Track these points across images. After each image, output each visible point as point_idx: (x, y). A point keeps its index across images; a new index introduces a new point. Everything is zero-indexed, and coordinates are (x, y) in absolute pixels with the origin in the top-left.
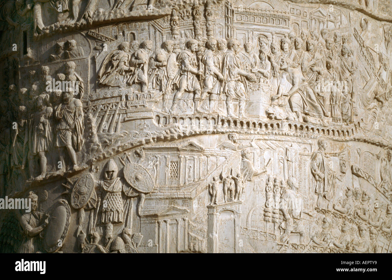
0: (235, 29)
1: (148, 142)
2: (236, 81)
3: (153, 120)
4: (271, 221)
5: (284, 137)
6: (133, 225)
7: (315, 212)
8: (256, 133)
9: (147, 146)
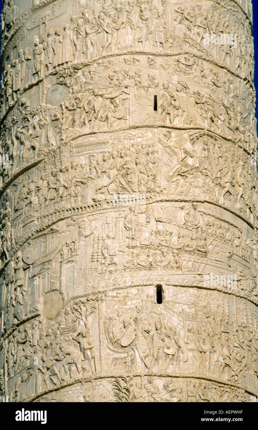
0: (75, 157)
1: (33, 235)
2: (74, 186)
3: (35, 221)
4: (96, 261)
5: (105, 210)
6: (28, 284)
7: (127, 249)
8: (87, 212)
9: (33, 237)
